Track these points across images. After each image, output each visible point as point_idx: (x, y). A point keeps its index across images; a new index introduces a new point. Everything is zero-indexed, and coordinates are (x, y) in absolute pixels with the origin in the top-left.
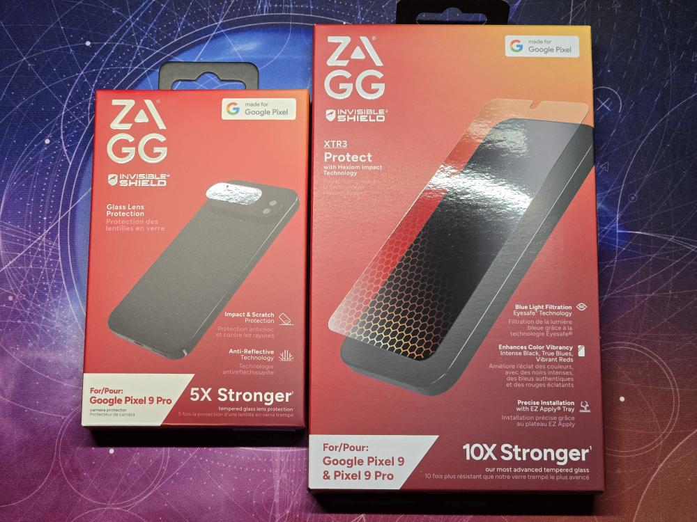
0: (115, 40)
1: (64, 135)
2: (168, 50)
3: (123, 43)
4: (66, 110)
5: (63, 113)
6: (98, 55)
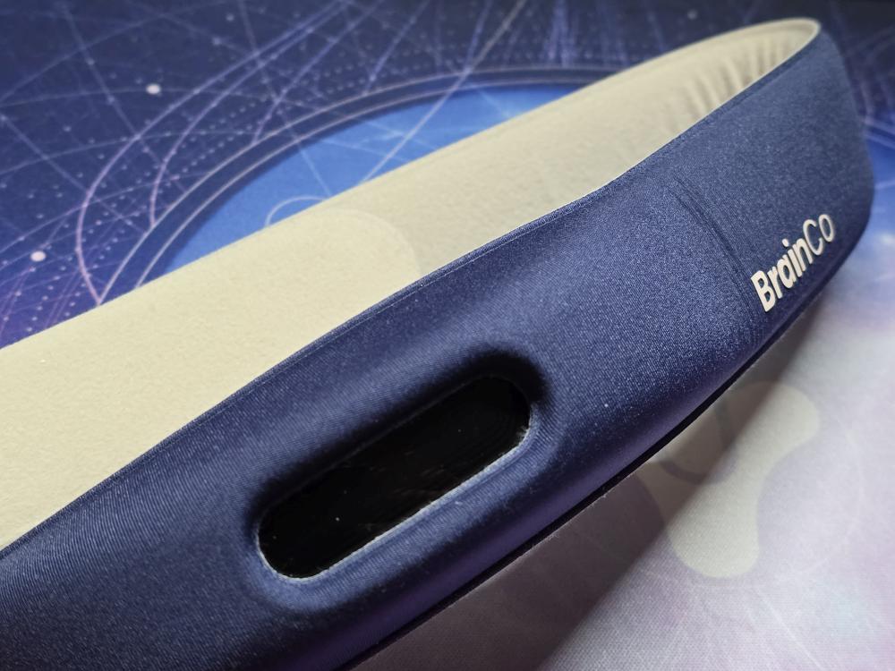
0: (220, 86)
1: (84, 245)
2: (348, 109)
3: (239, 93)
4: (92, 199)
5: (85, 205)
6: (179, 109)
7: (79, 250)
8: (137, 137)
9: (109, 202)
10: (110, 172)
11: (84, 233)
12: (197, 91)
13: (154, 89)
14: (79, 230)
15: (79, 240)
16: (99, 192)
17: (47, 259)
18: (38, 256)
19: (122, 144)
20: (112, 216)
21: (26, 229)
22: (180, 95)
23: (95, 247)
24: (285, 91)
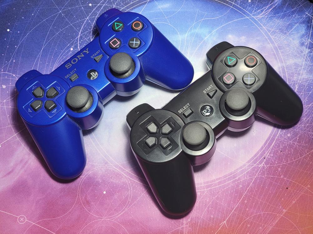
0: (103, 3)
3: (107, 5)
4: (80, 35)
5: (79, 36)
6: (95, 10)
7: (79, 47)
8: (88, 18)
9: (83, 35)
10: (83, 27)
11: (79, 43)
12: (98, 5)
13: (90, 5)
14: (78, 43)
15: (79, 45)
16: (82, 33)
17: (73, 50)
18: (72, 49)
19: (85, 20)
20: (84, 39)
21: (69, 43)
22: (95, 6)
23: (81, 46)
24: (115, 3)
